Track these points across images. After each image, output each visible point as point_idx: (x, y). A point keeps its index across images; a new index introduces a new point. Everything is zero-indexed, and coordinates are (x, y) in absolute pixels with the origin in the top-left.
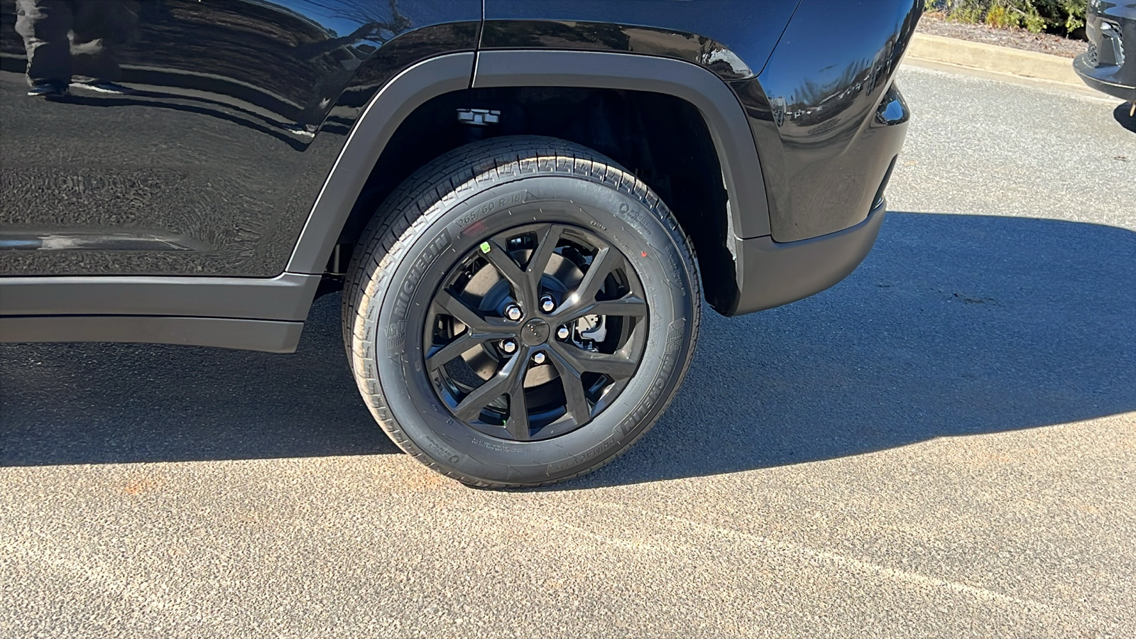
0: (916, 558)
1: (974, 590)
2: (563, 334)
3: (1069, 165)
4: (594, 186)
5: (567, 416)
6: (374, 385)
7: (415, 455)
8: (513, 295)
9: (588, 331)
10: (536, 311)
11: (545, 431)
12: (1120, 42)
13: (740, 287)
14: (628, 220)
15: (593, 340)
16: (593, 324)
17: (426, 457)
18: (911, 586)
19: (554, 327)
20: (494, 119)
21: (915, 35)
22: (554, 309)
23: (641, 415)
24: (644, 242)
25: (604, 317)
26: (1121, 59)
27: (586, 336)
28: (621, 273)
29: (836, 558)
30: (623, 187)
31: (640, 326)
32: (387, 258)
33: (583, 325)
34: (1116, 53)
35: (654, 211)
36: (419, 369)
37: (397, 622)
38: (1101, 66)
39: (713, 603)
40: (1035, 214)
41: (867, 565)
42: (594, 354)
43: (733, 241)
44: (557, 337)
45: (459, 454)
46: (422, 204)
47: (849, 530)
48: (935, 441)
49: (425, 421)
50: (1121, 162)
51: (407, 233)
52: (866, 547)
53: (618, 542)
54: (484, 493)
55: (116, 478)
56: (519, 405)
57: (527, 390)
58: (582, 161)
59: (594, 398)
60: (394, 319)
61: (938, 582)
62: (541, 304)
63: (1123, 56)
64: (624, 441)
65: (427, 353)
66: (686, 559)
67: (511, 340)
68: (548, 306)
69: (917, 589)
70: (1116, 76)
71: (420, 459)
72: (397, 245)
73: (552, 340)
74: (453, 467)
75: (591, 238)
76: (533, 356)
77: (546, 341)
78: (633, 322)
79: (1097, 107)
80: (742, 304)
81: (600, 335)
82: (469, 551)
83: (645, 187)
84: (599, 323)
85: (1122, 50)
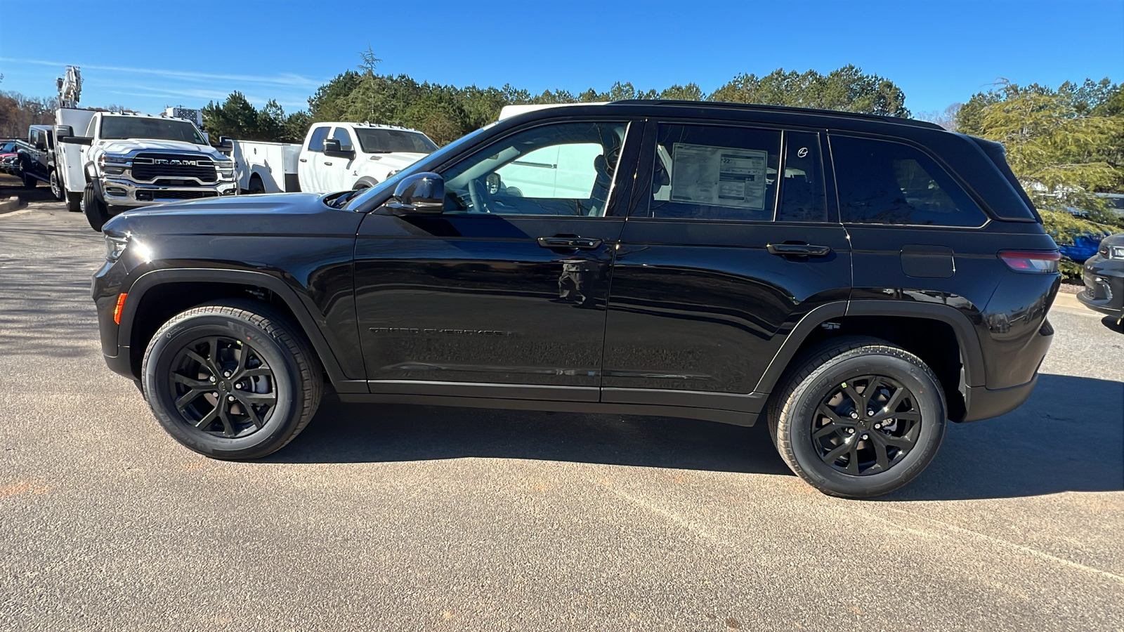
0: (1078, 556)
1: (1119, 578)
2: (878, 426)
3: (1087, 349)
4: (898, 359)
5: (877, 465)
6: (788, 444)
7: (803, 478)
8: (854, 405)
9: (887, 426)
10: (865, 415)
11: (865, 472)
12: (1109, 287)
13: (968, 409)
14: (913, 375)
15: (890, 430)
16: (890, 422)
17: (809, 480)
18: (1081, 571)
19: (873, 423)
20: (838, 327)
21: (1058, 293)
22: (874, 415)
23: (916, 468)
24: (922, 386)
25: (896, 420)
26: (1110, 296)
27: (886, 428)
28: (908, 400)
29: (1032, 551)
30: (912, 360)
31: (917, 425)
32: (799, 388)
33: (885, 423)
34: (1107, 293)
35: (927, 372)
36: (809, 438)
37: (814, 557)
38: (1096, 299)
39: (972, 568)
40: (1077, 374)
41: (1051, 557)
42: (889, 436)
43: (963, 387)
44: (874, 428)
45: (825, 479)
46: (815, 365)
47: (1035, 536)
48: (1066, 493)
49: (810, 463)
50: (1117, 349)
51: (808, 377)
52: (1047, 547)
53: (911, 530)
54: (835, 499)
55: (669, 474)
56: (854, 458)
57: (858, 451)
58: (892, 348)
59: (891, 457)
60: (800, 415)
61: (1095, 571)
62: (868, 411)
63: (1111, 295)
64: (906, 480)
65: (813, 432)
66: (949, 543)
67: (853, 428)
68: (871, 413)
69: (1085, 573)
70: (1108, 304)
71: (805, 480)
72: (803, 382)
73: (872, 429)
74: (821, 485)
75: (894, 383)
76: (862, 436)
77: (869, 430)
78: (912, 423)
79: (1091, 319)
80: (968, 418)
81: (894, 428)
82: (837, 526)
83: (921, 361)
84: (893, 423)
85: (1110, 291)
